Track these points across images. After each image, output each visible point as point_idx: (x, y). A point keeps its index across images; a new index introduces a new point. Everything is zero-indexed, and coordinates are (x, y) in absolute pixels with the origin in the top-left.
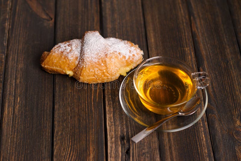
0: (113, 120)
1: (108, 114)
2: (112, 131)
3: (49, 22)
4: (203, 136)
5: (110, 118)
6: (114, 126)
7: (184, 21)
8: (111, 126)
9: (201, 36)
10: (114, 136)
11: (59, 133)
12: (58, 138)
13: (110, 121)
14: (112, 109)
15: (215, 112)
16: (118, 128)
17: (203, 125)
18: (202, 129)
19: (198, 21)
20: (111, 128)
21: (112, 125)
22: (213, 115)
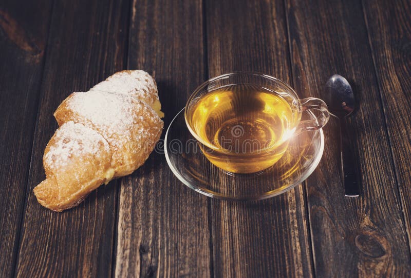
0: (130, 219)
1: (123, 208)
2: (127, 237)
3: (35, 56)
4: (298, 244)
5: (126, 215)
6: (131, 229)
7: (279, 46)
8: (125, 229)
9: (308, 72)
10: (129, 247)
12: (26, 251)
13: (125, 220)
14: (131, 199)
15: (324, 202)
16: (138, 233)
17: (298, 225)
18: (297, 232)
19: (305, 46)
20: (126, 233)
21: (128, 227)
22: (320, 207)
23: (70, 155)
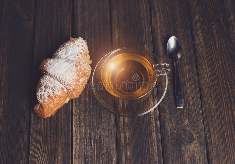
0: (78, 122)
1: (75, 116)
2: (77, 133)
4: (155, 135)
5: (76, 120)
6: (79, 128)
7: (145, 15)
8: (76, 128)
9: (159, 31)
10: (78, 138)
11: (34, 135)
13: (76, 123)
14: (78, 110)
15: (167, 111)
16: (82, 130)
17: (155, 125)
18: (154, 128)
19: (158, 15)
20: (77, 130)
21: (77, 127)
22: (165, 114)
23: (48, 96)
